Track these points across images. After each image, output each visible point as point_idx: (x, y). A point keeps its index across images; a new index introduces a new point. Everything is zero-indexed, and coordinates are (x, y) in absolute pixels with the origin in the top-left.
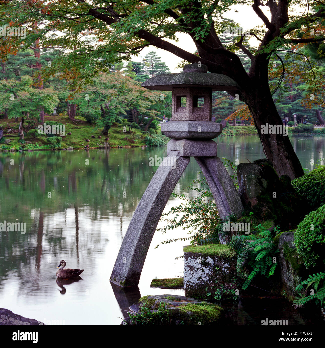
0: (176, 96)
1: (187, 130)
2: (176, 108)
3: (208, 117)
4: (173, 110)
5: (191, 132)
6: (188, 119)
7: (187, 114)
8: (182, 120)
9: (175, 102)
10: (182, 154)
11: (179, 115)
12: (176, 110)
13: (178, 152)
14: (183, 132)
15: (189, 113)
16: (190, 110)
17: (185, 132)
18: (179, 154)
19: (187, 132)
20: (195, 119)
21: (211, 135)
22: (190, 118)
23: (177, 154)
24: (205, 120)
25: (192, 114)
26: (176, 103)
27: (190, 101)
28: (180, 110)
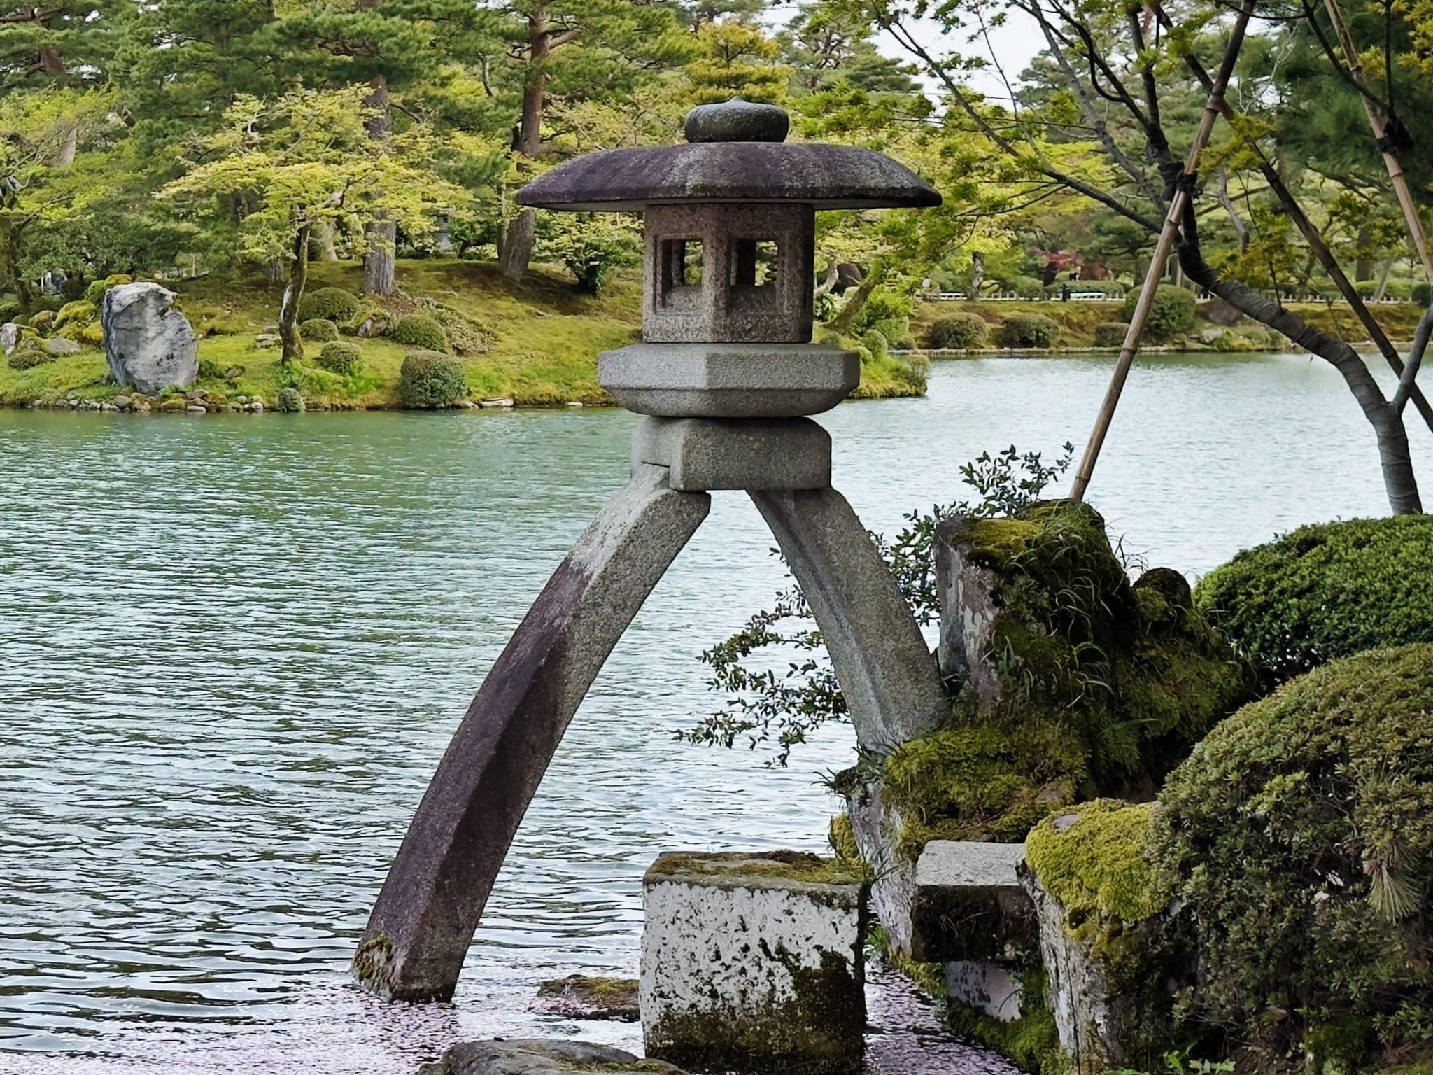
0: (661, 238)
1: (702, 384)
2: (659, 291)
3: (792, 326)
4: (647, 299)
5: (718, 390)
6: (707, 336)
7: (705, 316)
8: (685, 339)
9: (655, 265)
10: (677, 480)
11: (672, 321)
12: (659, 299)
13: (663, 470)
14: (686, 390)
15: (712, 310)
16: (716, 300)
17: (693, 390)
18: (667, 478)
19: (701, 391)
20: (736, 336)
21: (805, 399)
22: (714, 331)
23: (658, 478)
24: (781, 337)
25: (723, 313)
26: (660, 269)
27: (717, 260)
28: (676, 298)
